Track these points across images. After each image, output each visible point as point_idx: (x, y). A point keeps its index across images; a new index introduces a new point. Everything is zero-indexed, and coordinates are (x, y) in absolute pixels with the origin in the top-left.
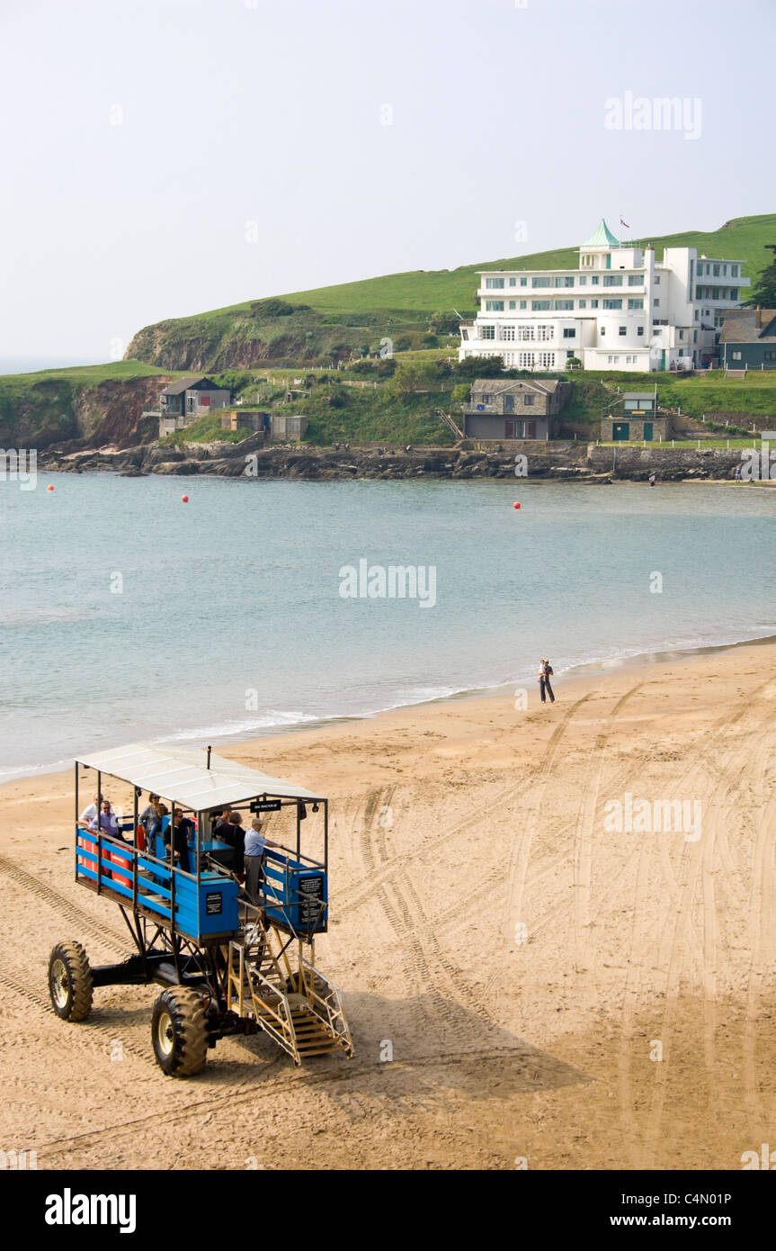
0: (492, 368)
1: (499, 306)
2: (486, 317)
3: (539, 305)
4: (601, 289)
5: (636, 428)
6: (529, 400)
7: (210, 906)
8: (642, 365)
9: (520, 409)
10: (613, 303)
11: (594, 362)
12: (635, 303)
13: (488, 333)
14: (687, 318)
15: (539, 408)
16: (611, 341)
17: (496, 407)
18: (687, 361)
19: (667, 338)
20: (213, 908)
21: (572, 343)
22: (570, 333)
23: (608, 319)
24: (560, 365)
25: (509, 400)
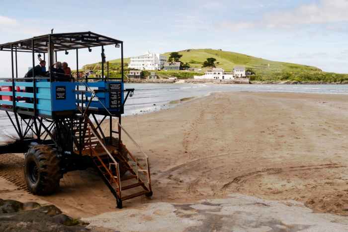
0: (133, 69)
1: (133, 61)
2: (132, 63)
3: (139, 61)
4: (147, 59)
5: (152, 77)
6: (138, 73)
7: (58, 94)
8: (154, 69)
9: (136, 74)
10: (149, 61)
11: (147, 69)
12: (152, 61)
13: (132, 65)
14: (160, 63)
15: (139, 74)
16: (149, 66)
17: (133, 74)
18: (159, 69)
19: (157, 66)
20: (61, 95)
21: (144, 66)
22: (143, 65)
23: (149, 63)
24: (142, 69)
25: (135, 74)
